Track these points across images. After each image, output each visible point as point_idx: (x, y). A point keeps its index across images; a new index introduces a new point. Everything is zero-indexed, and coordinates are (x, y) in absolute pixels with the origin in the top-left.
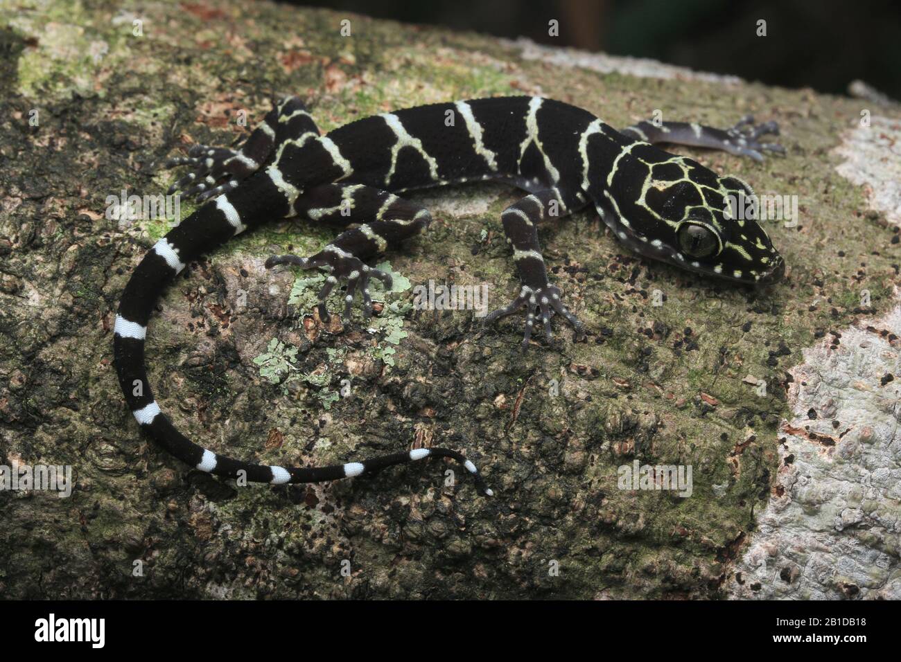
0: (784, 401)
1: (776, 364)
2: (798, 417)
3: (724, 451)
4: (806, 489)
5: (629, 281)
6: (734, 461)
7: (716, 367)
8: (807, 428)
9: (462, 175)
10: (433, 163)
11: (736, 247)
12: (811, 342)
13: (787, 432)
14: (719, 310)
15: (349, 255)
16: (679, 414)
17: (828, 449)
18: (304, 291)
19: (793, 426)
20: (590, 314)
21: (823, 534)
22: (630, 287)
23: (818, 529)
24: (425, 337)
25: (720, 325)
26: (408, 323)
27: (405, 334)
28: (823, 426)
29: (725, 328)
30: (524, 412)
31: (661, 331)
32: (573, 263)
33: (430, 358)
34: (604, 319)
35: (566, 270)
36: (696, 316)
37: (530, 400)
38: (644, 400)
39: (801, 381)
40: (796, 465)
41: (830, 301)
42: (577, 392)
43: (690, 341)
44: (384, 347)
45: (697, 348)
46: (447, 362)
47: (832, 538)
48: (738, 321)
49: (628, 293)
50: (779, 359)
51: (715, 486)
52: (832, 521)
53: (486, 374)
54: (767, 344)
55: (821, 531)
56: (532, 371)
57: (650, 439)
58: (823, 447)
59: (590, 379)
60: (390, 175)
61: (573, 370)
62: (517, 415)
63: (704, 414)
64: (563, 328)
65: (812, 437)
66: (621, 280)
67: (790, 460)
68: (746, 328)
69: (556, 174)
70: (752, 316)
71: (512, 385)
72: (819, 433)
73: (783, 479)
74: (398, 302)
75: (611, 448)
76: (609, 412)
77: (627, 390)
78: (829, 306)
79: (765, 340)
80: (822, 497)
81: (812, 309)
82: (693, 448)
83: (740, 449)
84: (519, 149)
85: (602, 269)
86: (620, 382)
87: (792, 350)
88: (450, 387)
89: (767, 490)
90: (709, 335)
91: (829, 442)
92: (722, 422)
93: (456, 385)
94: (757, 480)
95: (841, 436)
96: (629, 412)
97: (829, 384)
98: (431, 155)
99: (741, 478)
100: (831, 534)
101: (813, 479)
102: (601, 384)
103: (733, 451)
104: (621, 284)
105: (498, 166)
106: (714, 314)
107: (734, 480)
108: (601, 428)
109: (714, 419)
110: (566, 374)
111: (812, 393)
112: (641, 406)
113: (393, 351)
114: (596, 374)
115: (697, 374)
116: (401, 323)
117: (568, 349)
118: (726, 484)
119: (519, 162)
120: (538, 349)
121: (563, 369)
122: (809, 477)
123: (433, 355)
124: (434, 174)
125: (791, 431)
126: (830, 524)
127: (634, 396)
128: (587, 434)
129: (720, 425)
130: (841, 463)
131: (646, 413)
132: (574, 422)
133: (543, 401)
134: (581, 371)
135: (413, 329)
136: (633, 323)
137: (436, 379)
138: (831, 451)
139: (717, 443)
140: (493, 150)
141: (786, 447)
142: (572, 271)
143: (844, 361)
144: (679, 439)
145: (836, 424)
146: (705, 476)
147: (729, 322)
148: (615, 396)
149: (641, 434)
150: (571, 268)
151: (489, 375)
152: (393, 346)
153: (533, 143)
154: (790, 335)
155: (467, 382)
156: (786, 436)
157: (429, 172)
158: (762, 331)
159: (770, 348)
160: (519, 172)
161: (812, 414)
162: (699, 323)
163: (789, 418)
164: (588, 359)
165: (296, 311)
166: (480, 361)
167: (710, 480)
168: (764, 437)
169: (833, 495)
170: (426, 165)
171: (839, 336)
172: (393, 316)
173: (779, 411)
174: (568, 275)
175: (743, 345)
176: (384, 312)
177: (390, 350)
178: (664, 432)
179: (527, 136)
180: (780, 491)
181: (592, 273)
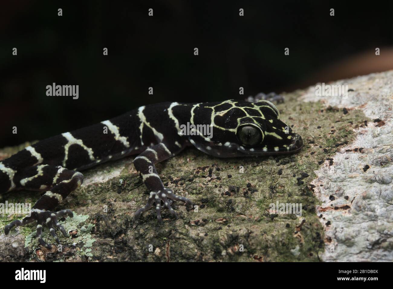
0: (314, 197)
1: (303, 183)
2: (324, 202)
3: (291, 233)
4: (343, 233)
5: (208, 176)
6: (298, 235)
7: (270, 195)
8: (332, 205)
9: (109, 154)
10: (90, 151)
11: (271, 134)
12: (318, 167)
13: (322, 211)
14: (262, 170)
15: (43, 211)
16: (259, 224)
17: (347, 211)
18: (32, 240)
19: (323, 207)
20: (193, 196)
21: (362, 254)
22: (210, 178)
23: (358, 252)
24: (105, 238)
25: (265, 177)
26: (94, 235)
27: (94, 240)
28: (340, 201)
29: (268, 177)
30: (173, 253)
31: (233, 190)
32: (175, 179)
33: (111, 246)
34: (201, 196)
35: (172, 183)
36: (250, 177)
37: (173, 246)
38: (237, 224)
39: (319, 185)
40: (333, 224)
41: (321, 147)
42: (199, 234)
43: (251, 189)
44: (84, 250)
45: (257, 191)
46: (121, 244)
47: (368, 254)
48: (274, 171)
49: (209, 181)
50: (304, 180)
51: (292, 251)
52: (364, 244)
53: (145, 242)
54: (294, 176)
55: (361, 252)
56: (170, 232)
57: (247, 240)
58: (344, 211)
59: (203, 225)
60: (64, 161)
61: (193, 224)
62: (169, 256)
63: (272, 219)
64: (180, 207)
65: (336, 208)
66: (204, 177)
67: (328, 223)
68: (280, 173)
69: (161, 136)
70: (281, 166)
71: (161, 242)
72: (339, 205)
73: (329, 233)
74: (85, 225)
75: (228, 253)
76: (219, 235)
77: (226, 223)
78: (321, 149)
79: (292, 175)
80: (354, 234)
81: (312, 153)
82: (273, 236)
83: (299, 229)
84: (139, 130)
85: (192, 176)
86: (221, 220)
87: (309, 174)
88: (127, 256)
89: (322, 242)
90: (261, 183)
91: (346, 207)
92: (284, 220)
93: (130, 254)
94: (314, 239)
95: (352, 202)
96: (231, 233)
97: (335, 182)
98: (89, 146)
99: (305, 242)
100: (366, 252)
101: (345, 229)
102: (211, 225)
103: (295, 231)
104: (204, 179)
105: (130, 144)
106: (260, 173)
107: (301, 244)
108: (218, 244)
109: (279, 220)
110: (189, 228)
111: (328, 188)
112: (237, 228)
113: (90, 250)
114: (205, 221)
115: (261, 202)
116: (90, 236)
117: (186, 216)
118: (298, 247)
119: (141, 137)
120: (169, 221)
121: (187, 226)
122: (342, 228)
123: (113, 244)
124: (92, 157)
125: (324, 210)
126: (364, 246)
127: (231, 225)
128: (211, 250)
129: (283, 221)
130: (357, 214)
131: (240, 230)
132: (202, 248)
133: (181, 244)
134: (197, 223)
135: (98, 237)
136: (217, 192)
137: (119, 255)
138: (349, 211)
139: (285, 230)
140: (125, 136)
141: (324, 218)
142: (176, 182)
143: (339, 169)
144: (263, 235)
145: (347, 198)
146: (285, 247)
147: (270, 174)
148: (220, 228)
149: (242, 239)
150: (174, 181)
151: (147, 242)
152: (89, 248)
153: (145, 125)
154: (305, 167)
155: (136, 250)
156: (322, 213)
157: (88, 156)
158: (289, 171)
159: (297, 177)
160: (142, 144)
161: (332, 198)
162: (253, 180)
163: (320, 204)
164: (199, 217)
165: (30, 249)
166: (140, 237)
167: (288, 248)
168: (310, 218)
169: (359, 231)
170: (86, 152)
171: (332, 159)
172: (84, 234)
173: (313, 203)
174: (174, 185)
175: (282, 181)
176: (79, 233)
177: (87, 250)
178: (254, 235)
179: (141, 122)
180: (330, 240)
181: (187, 179)
